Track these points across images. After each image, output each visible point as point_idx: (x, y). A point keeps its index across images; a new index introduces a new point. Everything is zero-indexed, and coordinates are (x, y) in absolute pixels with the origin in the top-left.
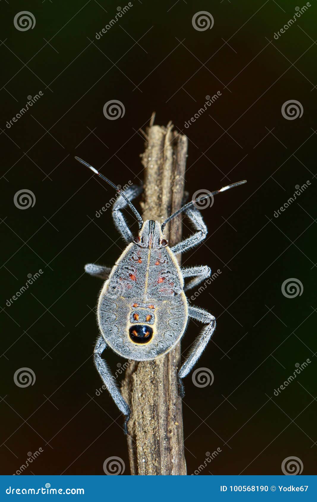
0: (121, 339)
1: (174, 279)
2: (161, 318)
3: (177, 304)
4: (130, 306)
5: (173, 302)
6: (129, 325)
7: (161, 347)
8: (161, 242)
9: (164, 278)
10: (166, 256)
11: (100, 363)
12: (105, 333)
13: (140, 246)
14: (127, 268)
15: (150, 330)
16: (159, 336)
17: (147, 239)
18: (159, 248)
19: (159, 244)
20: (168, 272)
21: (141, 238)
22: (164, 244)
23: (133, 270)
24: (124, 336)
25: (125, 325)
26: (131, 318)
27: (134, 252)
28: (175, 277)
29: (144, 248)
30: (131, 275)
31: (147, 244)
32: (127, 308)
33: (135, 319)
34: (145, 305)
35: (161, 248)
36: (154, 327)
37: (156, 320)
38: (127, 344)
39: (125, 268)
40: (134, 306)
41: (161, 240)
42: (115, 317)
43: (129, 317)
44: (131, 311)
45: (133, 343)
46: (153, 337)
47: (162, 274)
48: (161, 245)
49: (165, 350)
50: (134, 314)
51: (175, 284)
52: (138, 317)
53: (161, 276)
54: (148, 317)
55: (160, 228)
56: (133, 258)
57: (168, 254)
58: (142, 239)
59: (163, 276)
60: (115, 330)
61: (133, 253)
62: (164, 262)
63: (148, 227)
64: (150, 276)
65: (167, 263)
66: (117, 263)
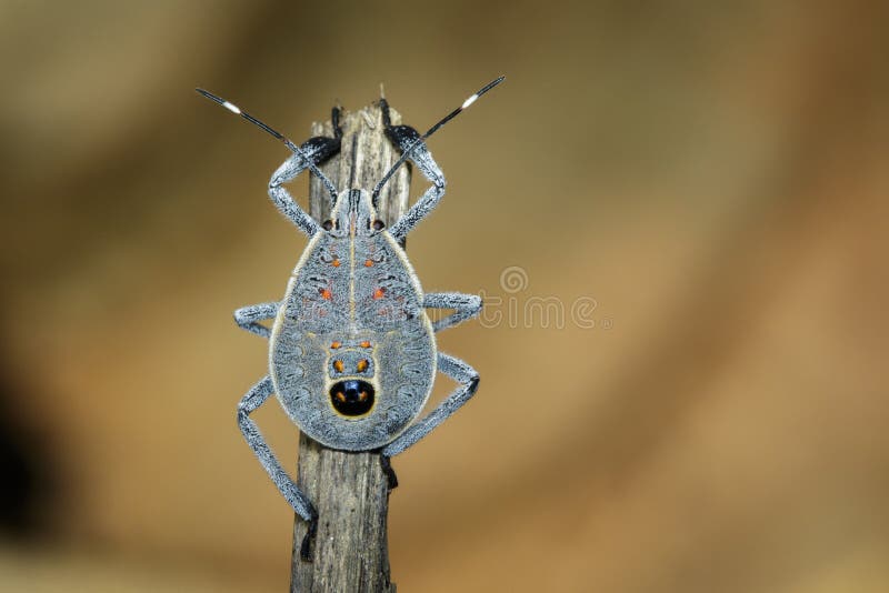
0: (318, 413)
1: (403, 289)
2: (385, 364)
3: (416, 335)
4: (326, 347)
5: (405, 333)
6: (329, 383)
7: (395, 418)
8: (371, 225)
9: (383, 290)
10: (384, 248)
11: (249, 426)
12: (289, 404)
13: (333, 236)
14: (315, 279)
15: (369, 389)
16: (386, 397)
17: (346, 221)
18: (368, 235)
19: (369, 228)
20: (390, 278)
21: (334, 221)
22: (378, 227)
23: (325, 281)
24: (322, 405)
25: (322, 383)
26: (330, 370)
27: (325, 248)
28: (404, 285)
29: (341, 238)
30: (322, 291)
31: (346, 230)
32: (321, 352)
33: (338, 370)
34: (352, 343)
35: (373, 236)
36: (375, 382)
37: (377, 368)
38: (330, 421)
39: (312, 279)
40: (333, 348)
41: (372, 220)
42: (301, 372)
43: (326, 370)
44: (329, 355)
45: (340, 416)
46: (376, 402)
47: (380, 281)
48: (372, 230)
49: (403, 425)
50: (335, 363)
51: (406, 300)
52: (341, 366)
53: (377, 287)
54: (361, 365)
55: (369, 199)
56: (322, 258)
57: (388, 244)
58: (337, 223)
59: (382, 285)
60: (305, 395)
61: (322, 250)
62: (382, 260)
63: (346, 201)
64: (358, 288)
65: (388, 260)
66: (296, 271)
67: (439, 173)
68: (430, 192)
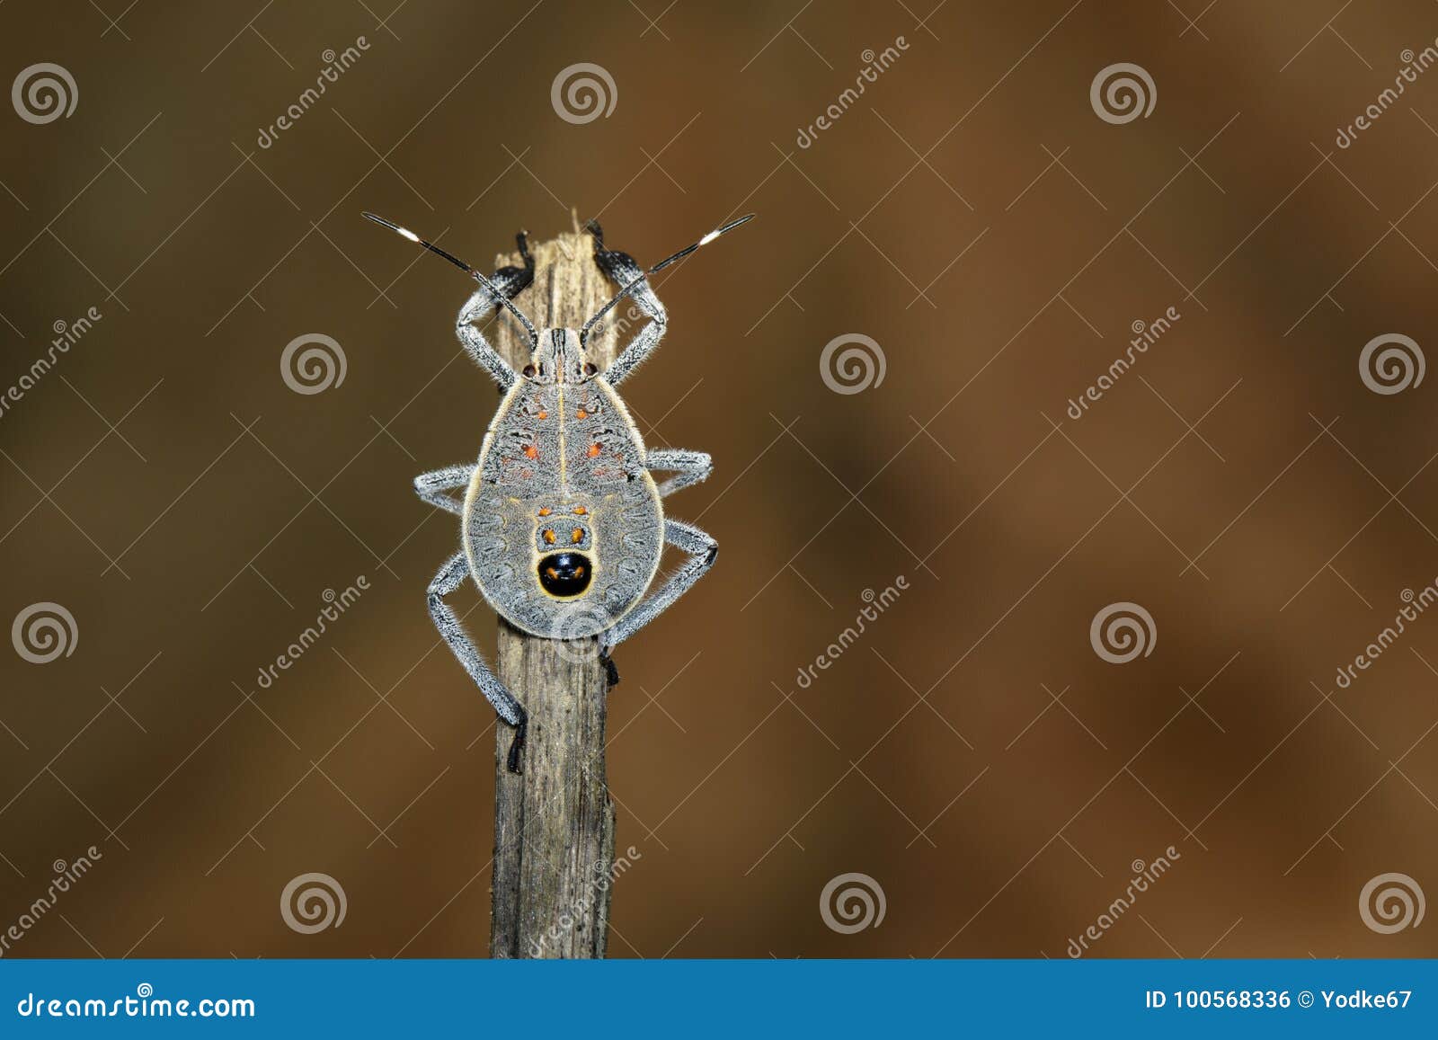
0: (522, 594)
1: (622, 446)
2: (605, 533)
3: (638, 499)
4: (532, 515)
5: (626, 496)
6: (537, 557)
7: (615, 599)
8: (582, 369)
9: (599, 446)
10: (598, 397)
11: (443, 613)
12: (486, 584)
13: (537, 383)
14: (517, 435)
15: (584, 563)
16: (606, 574)
17: (551, 365)
18: (580, 381)
19: (579, 372)
20: (607, 431)
21: (537, 365)
22: (590, 372)
23: (529, 437)
24: (528, 585)
25: (528, 558)
26: (538, 541)
27: (527, 398)
28: (624, 440)
29: (546, 385)
30: (526, 448)
31: (553, 375)
32: (526, 521)
33: (548, 541)
34: (565, 509)
35: (584, 382)
36: (592, 555)
37: (595, 538)
38: (537, 603)
39: (513, 434)
40: (541, 515)
41: (583, 363)
42: (502, 545)
43: (533, 541)
44: (536, 524)
45: (550, 597)
46: (594, 579)
47: (595, 436)
48: (583, 375)
49: (625, 605)
50: (544, 532)
51: (626, 456)
52: (553, 537)
53: (592, 442)
54: (576, 535)
55: (577, 339)
56: (525, 410)
57: (602, 392)
58: (541, 368)
59: (598, 440)
60: (508, 573)
61: (524, 400)
62: (596, 411)
63: (550, 341)
64: (568, 444)
65: (603, 411)
66: (492, 426)
67: (660, 307)
68: (649, 330)
